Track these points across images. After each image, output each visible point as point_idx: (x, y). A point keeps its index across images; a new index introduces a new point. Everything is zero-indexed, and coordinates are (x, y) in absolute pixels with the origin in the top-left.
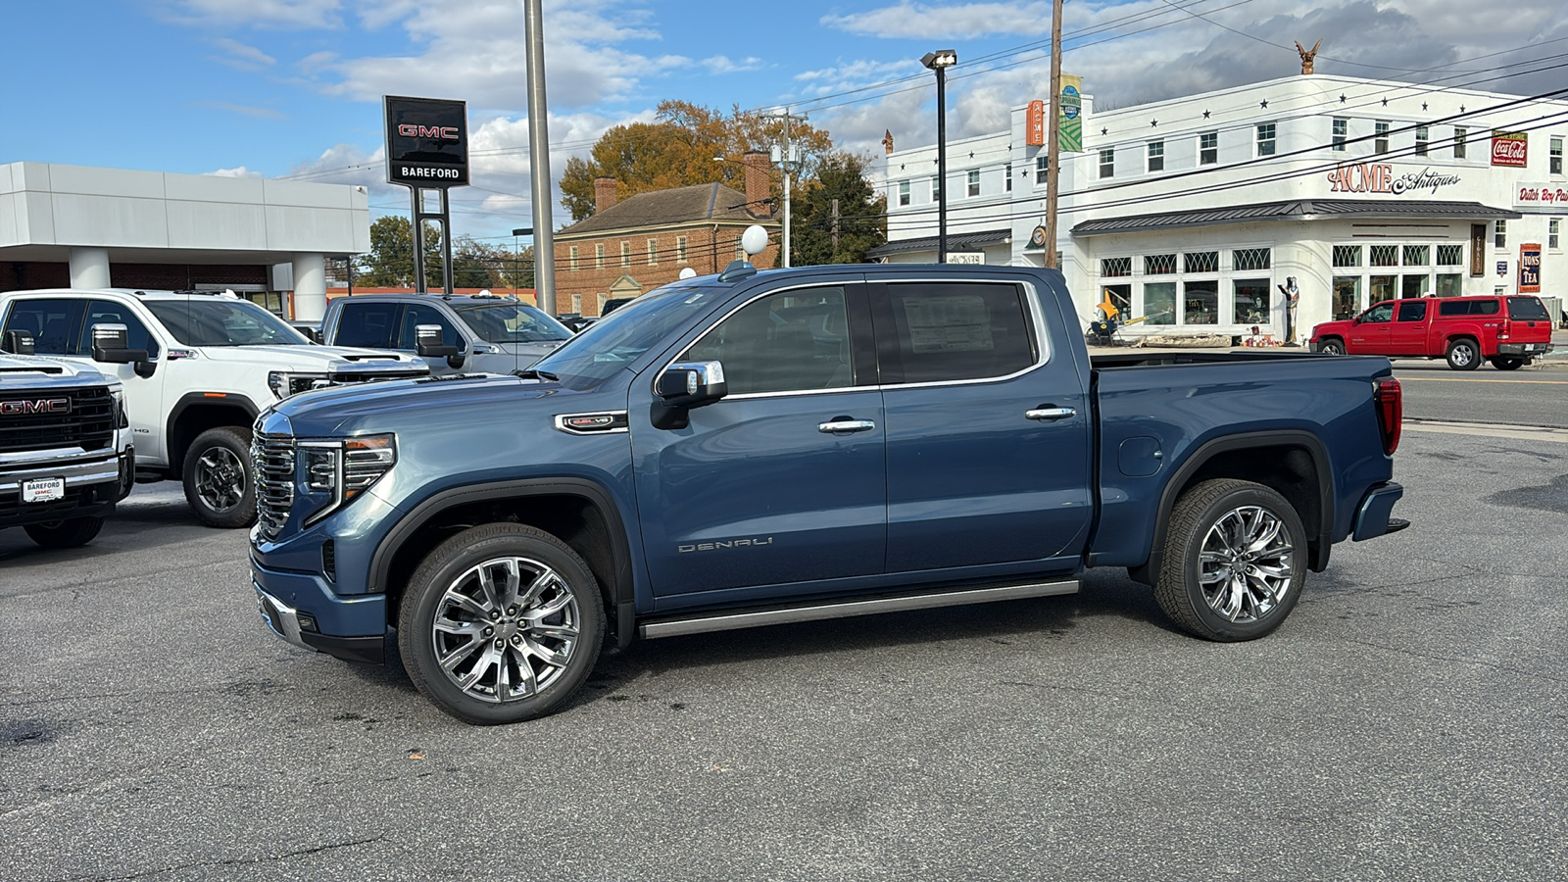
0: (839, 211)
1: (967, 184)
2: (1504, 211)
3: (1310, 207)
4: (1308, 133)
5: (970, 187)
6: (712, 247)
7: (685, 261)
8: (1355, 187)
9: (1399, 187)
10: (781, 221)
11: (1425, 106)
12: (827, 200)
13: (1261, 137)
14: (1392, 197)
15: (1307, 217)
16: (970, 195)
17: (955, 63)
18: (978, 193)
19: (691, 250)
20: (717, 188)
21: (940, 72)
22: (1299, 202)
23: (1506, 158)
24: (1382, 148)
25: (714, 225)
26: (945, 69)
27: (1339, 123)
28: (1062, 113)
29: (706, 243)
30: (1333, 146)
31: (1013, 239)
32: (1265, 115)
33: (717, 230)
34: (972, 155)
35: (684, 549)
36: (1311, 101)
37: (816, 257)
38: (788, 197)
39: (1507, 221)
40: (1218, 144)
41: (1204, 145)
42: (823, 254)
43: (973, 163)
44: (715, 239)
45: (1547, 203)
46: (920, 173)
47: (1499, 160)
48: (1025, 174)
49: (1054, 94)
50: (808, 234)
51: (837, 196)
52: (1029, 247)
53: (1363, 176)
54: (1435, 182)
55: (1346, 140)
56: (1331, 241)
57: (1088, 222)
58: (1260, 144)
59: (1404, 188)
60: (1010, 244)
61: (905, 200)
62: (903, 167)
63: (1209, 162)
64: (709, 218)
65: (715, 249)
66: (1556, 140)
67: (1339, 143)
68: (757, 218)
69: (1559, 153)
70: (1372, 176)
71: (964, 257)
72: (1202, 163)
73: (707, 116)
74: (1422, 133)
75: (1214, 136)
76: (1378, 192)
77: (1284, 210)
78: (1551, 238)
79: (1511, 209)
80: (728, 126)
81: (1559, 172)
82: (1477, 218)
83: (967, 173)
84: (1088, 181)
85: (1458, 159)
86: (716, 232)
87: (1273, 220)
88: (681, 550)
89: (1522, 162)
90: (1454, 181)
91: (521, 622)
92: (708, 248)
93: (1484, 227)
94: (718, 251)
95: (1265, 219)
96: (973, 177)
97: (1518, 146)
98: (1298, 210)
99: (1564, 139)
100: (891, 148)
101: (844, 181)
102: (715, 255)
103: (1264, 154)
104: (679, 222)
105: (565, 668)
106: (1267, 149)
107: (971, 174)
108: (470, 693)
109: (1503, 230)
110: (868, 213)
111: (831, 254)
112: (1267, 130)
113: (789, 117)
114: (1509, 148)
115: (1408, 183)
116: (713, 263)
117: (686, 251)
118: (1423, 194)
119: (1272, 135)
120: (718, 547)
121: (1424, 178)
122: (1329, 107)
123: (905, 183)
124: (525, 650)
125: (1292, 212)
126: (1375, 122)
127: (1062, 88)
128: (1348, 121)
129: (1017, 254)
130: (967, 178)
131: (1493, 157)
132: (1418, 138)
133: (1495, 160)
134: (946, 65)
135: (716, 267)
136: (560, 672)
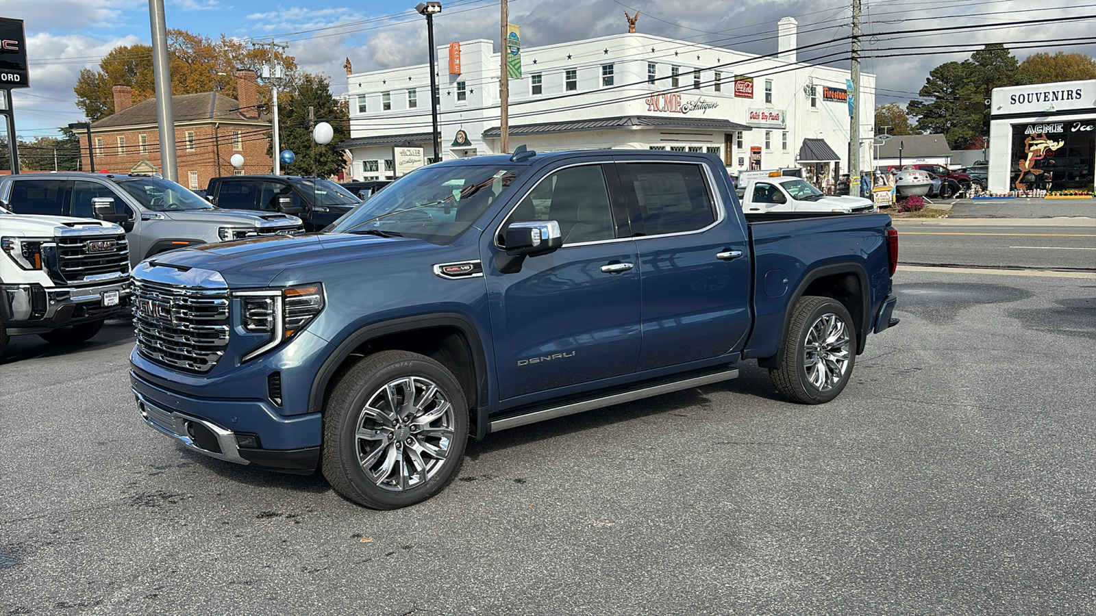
0: (315, 115)
1: (408, 99)
2: (740, 125)
3: (636, 121)
4: (632, 72)
5: (410, 101)
6: (215, 139)
7: (193, 150)
8: (661, 108)
9: (686, 109)
10: (271, 121)
11: (698, 57)
12: (305, 106)
13: (605, 73)
14: (681, 115)
15: (634, 128)
16: (410, 107)
17: (440, 12)
18: (416, 106)
19: (198, 142)
20: (215, 96)
21: (429, 17)
22: (629, 118)
23: (743, 93)
24: (675, 83)
25: (216, 123)
26: (433, 15)
27: (652, 66)
28: (509, 51)
29: (211, 136)
30: (648, 81)
31: (442, 139)
32: (607, 59)
33: (218, 127)
34: (410, 79)
35: (521, 363)
36: (635, 51)
37: (299, 148)
38: (276, 104)
39: (744, 132)
40: (577, 77)
41: (568, 78)
42: (304, 146)
43: (411, 84)
44: (216, 134)
45: (764, 121)
46: (372, 90)
47: (738, 94)
48: (449, 93)
49: (504, 37)
50: (292, 131)
51: (313, 104)
52: (454, 145)
53: (666, 102)
54: (705, 107)
55: (656, 78)
56: (649, 143)
57: (493, 129)
58: (604, 78)
59: (688, 110)
60: (441, 142)
61: (362, 109)
62: (360, 85)
63: (571, 89)
64: (211, 118)
65: (217, 141)
66: (768, 82)
67: (652, 80)
68: (248, 118)
69: (770, 90)
70: (670, 102)
71: (409, 151)
72: (567, 90)
73: (201, 42)
74: (697, 75)
75: (574, 72)
76: (674, 112)
77: (621, 122)
78: (767, 142)
79: (745, 124)
80: (217, 50)
81: (770, 102)
82: (728, 130)
83: (407, 91)
84: (492, 100)
85: (717, 92)
86: (217, 128)
87: (613, 129)
88: (519, 364)
89: (750, 95)
90: (714, 106)
91: (412, 427)
92: (211, 140)
93: (731, 135)
94: (219, 143)
95: (609, 129)
96: (412, 95)
97: (748, 85)
98: (629, 123)
99: (772, 82)
100: (350, 71)
101: (317, 93)
102: (217, 146)
103: (606, 85)
104: (191, 120)
105: (445, 459)
106: (608, 81)
107: (410, 92)
108: (381, 486)
109: (741, 138)
110: (336, 117)
111: (310, 146)
112: (608, 69)
113: (274, 45)
114: (744, 86)
115: (690, 106)
116: (216, 152)
117: (194, 142)
118: (697, 114)
119: (611, 72)
120: (542, 360)
121: (699, 103)
122: (647, 56)
123: (362, 96)
124: (418, 448)
125: (626, 124)
126: (671, 66)
127: (509, 34)
128: (656, 65)
129: (445, 149)
130: (407, 95)
131: (735, 91)
132: (695, 78)
133: (737, 94)
134: (433, 12)
135: (218, 154)
136: (441, 463)
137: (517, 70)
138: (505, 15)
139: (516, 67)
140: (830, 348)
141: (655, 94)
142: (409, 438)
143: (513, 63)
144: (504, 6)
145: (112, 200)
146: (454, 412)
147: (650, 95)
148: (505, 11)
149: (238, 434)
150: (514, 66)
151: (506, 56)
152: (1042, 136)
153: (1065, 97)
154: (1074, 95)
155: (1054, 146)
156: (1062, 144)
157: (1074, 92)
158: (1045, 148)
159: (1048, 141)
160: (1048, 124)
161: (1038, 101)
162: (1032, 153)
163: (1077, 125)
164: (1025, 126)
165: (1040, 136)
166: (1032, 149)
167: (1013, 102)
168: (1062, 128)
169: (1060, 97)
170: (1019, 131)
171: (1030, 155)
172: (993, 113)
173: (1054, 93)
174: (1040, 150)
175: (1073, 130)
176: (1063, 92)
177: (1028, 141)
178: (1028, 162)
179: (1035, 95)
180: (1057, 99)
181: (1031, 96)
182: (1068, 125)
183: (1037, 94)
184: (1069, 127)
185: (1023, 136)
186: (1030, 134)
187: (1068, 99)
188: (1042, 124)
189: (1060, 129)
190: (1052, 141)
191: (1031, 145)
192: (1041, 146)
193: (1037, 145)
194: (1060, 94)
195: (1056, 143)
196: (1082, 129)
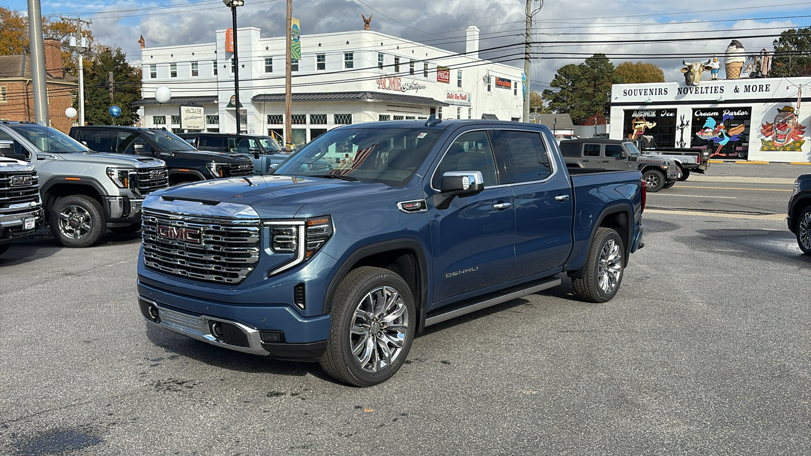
0: (114, 78)
1: (191, 70)
2: (441, 103)
3: (370, 96)
4: (366, 60)
5: (193, 71)
6: (25, 94)
7: (6, 102)
8: (387, 87)
9: (404, 89)
10: (77, 82)
11: (413, 51)
12: (105, 71)
13: (346, 59)
14: (401, 93)
15: (369, 100)
16: (193, 75)
17: (243, 5)
18: (197, 75)
19: (10, 95)
20: (25, 58)
21: (234, 9)
22: (365, 93)
23: (442, 79)
24: (397, 70)
25: (26, 81)
26: (237, 7)
27: (381, 56)
28: (292, 38)
29: (21, 91)
30: (378, 67)
31: (219, 101)
32: (348, 48)
33: (28, 84)
34: (193, 54)
35: (448, 275)
36: (369, 44)
37: (101, 104)
38: (81, 68)
39: (443, 107)
40: (326, 60)
41: (319, 60)
42: (105, 103)
43: (194, 58)
44: (27, 90)
45: (456, 100)
46: (162, 62)
47: (440, 79)
48: (225, 67)
49: (289, 28)
50: (94, 91)
51: (112, 70)
52: (228, 106)
53: (390, 82)
54: (417, 88)
55: (384, 65)
56: (379, 112)
57: (260, 95)
58: (346, 62)
59: (406, 89)
60: (218, 104)
61: (154, 75)
62: (152, 57)
63: (321, 69)
64: (22, 76)
65: (27, 95)
66: (460, 73)
67: (381, 66)
68: (55, 78)
69: (461, 78)
70: (394, 83)
71: (193, 109)
72: (318, 69)
73: (10, 14)
74: (412, 64)
75: (323, 56)
76: (396, 90)
77: (359, 96)
78: (458, 115)
79: (444, 102)
80: (24, 21)
81: (460, 86)
82: (433, 105)
83: (191, 63)
84: (259, 73)
85: (425, 78)
86: (28, 85)
87: (354, 100)
88: (447, 277)
89: (447, 81)
90: (424, 87)
91: (382, 324)
92: (22, 94)
93: (435, 109)
94: (29, 97)
95: (350, 100)
96: (194, 66)
97: (446, 73)
98: (365, 96)
99: (462, 72)
100: (144, 46)
101: (115, 61)
102: (28, 99)
103: (348, 68)
104: (6, 77)
105: (402, 347)
106: (349, 65)
107: (193, 64)
108: (364, 369)
109: (441, 111)
110: (131, 81)
111: (110, 103)
112: (349, 56)
113: (80, 21)
114: (443, 73)
115: (407, 87)
116: (26, 104)
117: (6, 95)
118: (412, 93)
119: (352, 58)
120: (459, 273)
121: (413, 85)
122: (378, 49)
123: (153, 66)
124: (385, 339)
125: (363, 97)
126: (394, 57)
127: (292, 26)
128: (384, 55)
129: (222, 109)
130: (191, 66)
131: (438, 78)
132: (411, 66)
133: (439, 79)
134: (238, 5)
135: (28, 106)
136: (399, 350)
137: (298, 53)
138: (290, 12)
139: (297, 51)
140: (610, 263)
141: (383, 77)
142: (379, 332)
143: (295, 48)
144: (289, 4)
145: (12, 142)
146: (408, 312)
147: (380, 77)
148: (290, 8)
149: (263, 332)
150: (295, 50)
151: (290, 42)
152: (642, 119)
153: (658, 93)
154: (663, 92)
155: (650, 125)
156: (655, 124)
157: (663, 90)
158: (645, 126)
159: (647, 122)
160: (647, 110)
161: (641, 94)
162: (636, 130)
163: (664, 112)
164: (632, 111)
165: (641, 118)
166: (636, 127)
167: (625, 94)
168: (655, 114)
169: (654, 93)
170: (628, 114)
171: (635, 131)
172: (612, 101)
173: (650, 90)
174: (641, 128)
175: (662, 115)
176: (656, 89)
177: (634, 122)
178: (634, 136)
179: (638, 91)
180: (652, 94)
181: (636, 91)
182: (659, 112)
183: (640, 90)
184: (659, 113)
185: (630, 118)
186: (635, 117)
187: (659, 94)
188: (643, 110)
189: (654, 115)
190: (649, 122)
191: (636, 124)
192: (643, 125)
193: (639, 124)
194: (654, 90)
195: (651, 124)
196: (667, 115)
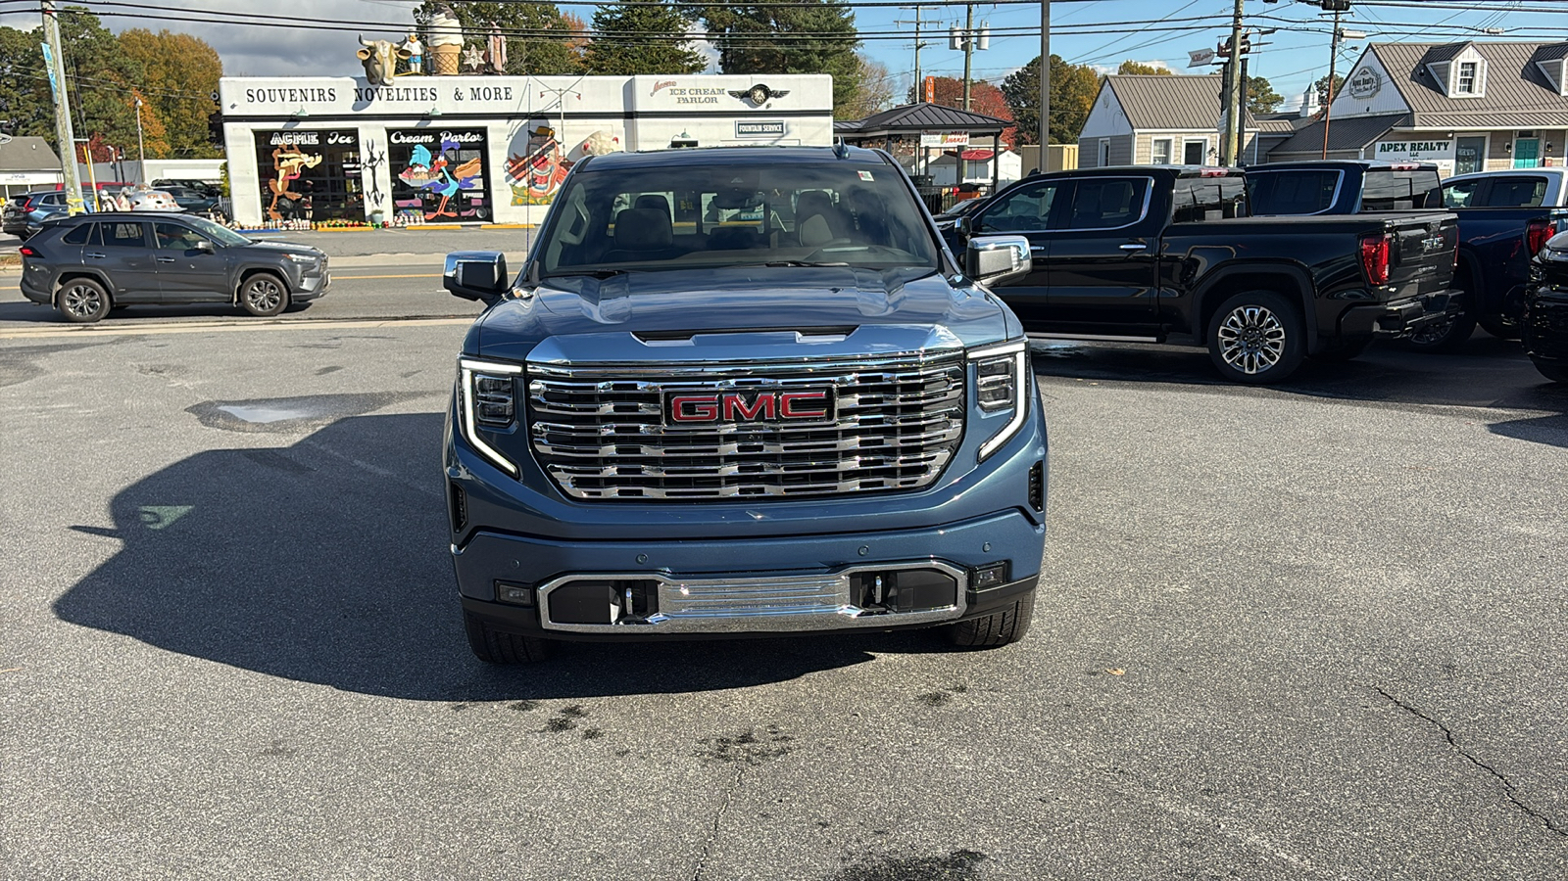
152: (293, 149)
153: (316, 97)
154: (327, 95)
156: (319, 159)
157: (326, 92)
158: (300, 164)
159: (302, 155)
160: (300, 132)
161: (283, 100)
162: (284, 171)
163: (334, 135)
164: (270, 134)
165: (290, 147)
166: (283, 164)
167: (251, 99)
168: (317, 138)
169: (310, 98)
170: (262, 138)
171: (282, 173)
172: (225, 113)
173: (301, 91)
174: (293, 166)
175: (330, 141)
176: (312, 90)
177: (277, 154)
178: (280, 183)
179: (277, 93)
180: (306, 99)
181: (272, 92)
182: (323, 134)
183: (280, 90)
184: (325, 137)
185: (267, 146)
186: (277, 145)
187: (320, 100)
188: (291, 132)
189: (314, 140)
190: (306, 155)
191: (281, 160)
192: (295, 161)
193: (288, 159)
194: (310, 92)
195: (312, 158)
196: (341, 141)
